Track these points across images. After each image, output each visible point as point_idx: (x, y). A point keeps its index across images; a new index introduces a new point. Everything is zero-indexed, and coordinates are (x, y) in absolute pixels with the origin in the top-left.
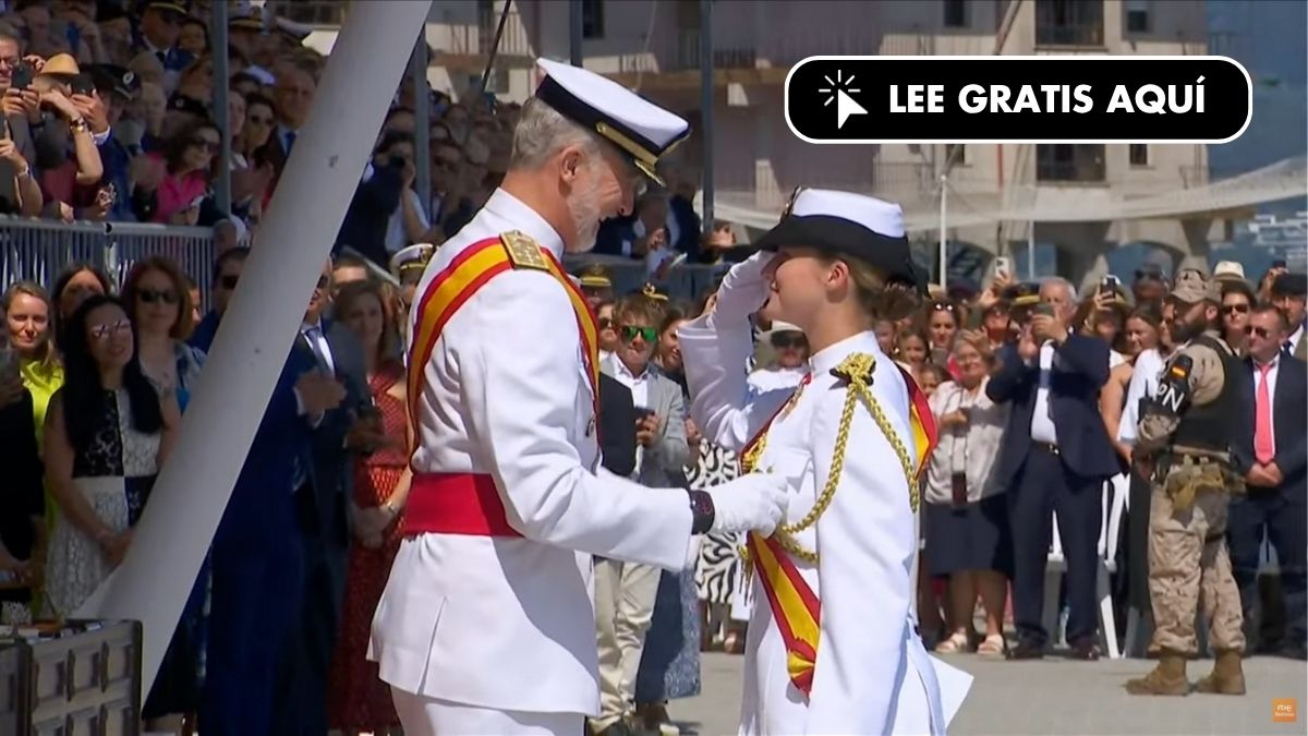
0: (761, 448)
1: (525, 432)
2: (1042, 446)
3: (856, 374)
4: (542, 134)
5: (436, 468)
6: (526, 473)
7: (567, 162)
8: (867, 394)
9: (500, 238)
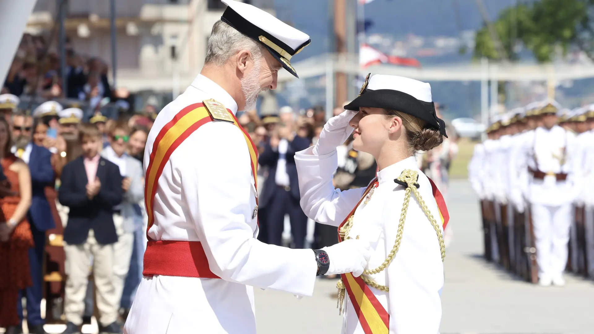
0: (350, 224)
1: (222, 217)
2: (281, 187)
3: (410, 182)
4: (226, 42)
5: (165, 237)
6: (222, 241)
7: (241, 59)
8: (417, 194)
9: (203, 103)
